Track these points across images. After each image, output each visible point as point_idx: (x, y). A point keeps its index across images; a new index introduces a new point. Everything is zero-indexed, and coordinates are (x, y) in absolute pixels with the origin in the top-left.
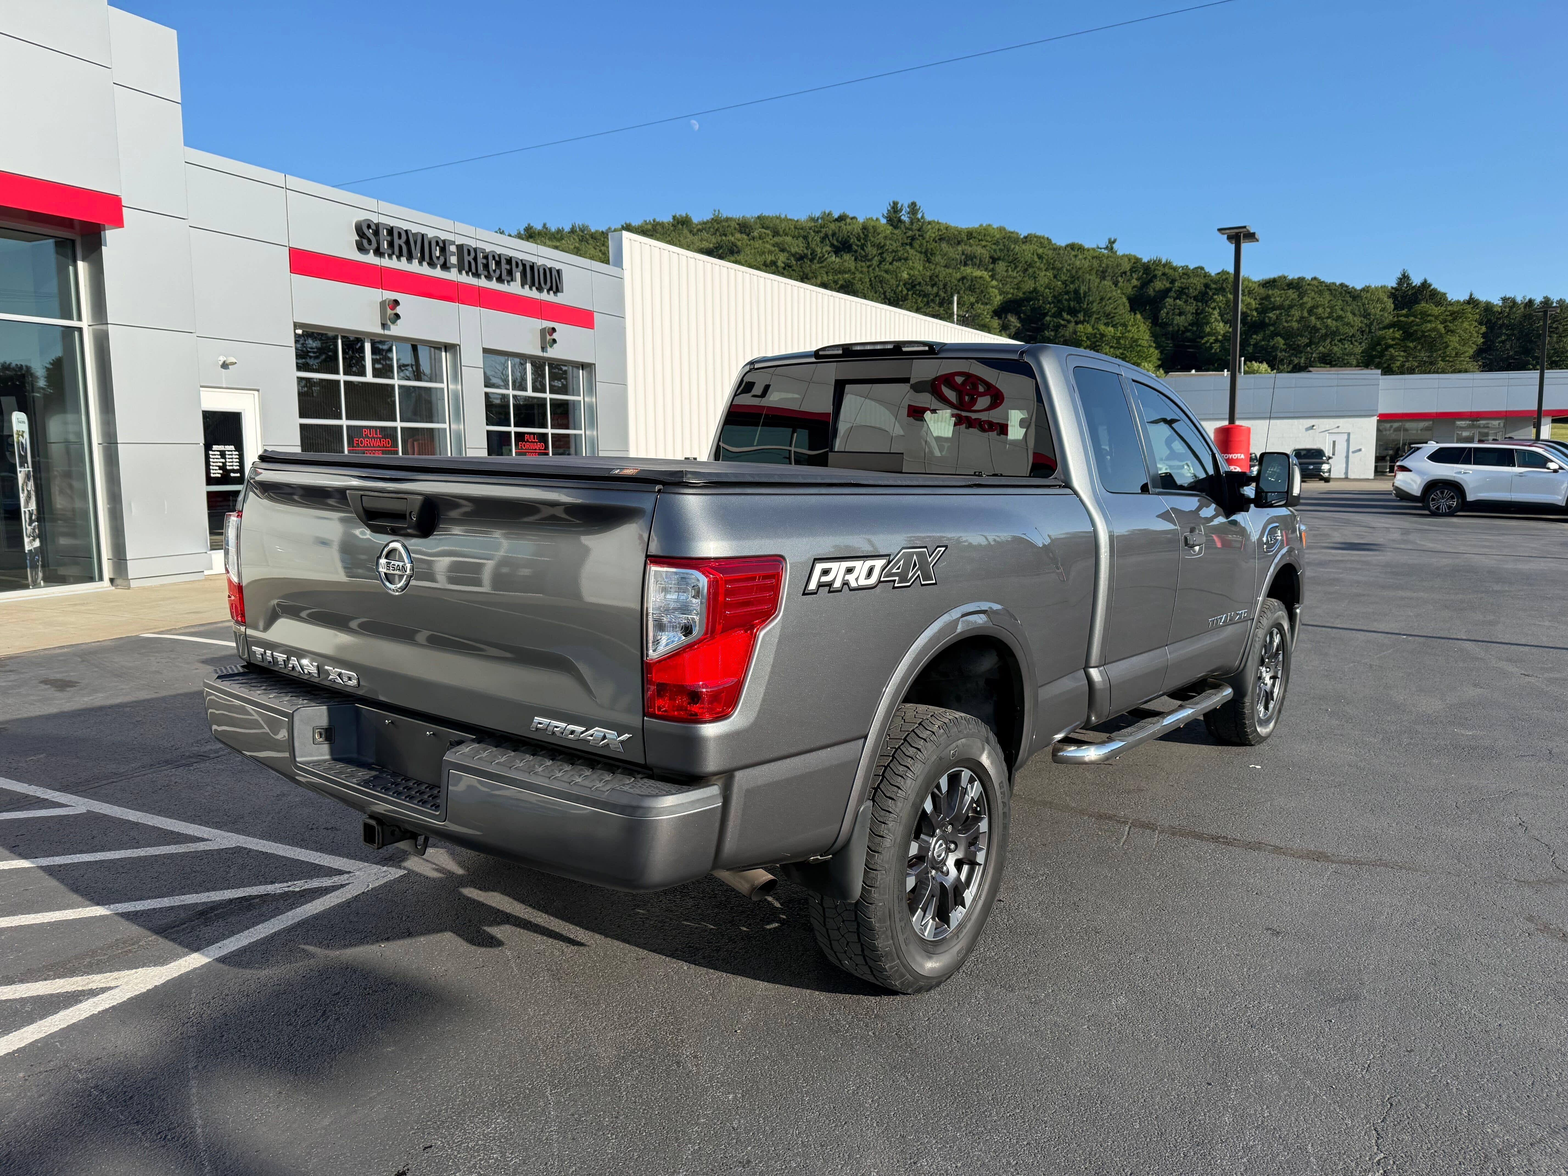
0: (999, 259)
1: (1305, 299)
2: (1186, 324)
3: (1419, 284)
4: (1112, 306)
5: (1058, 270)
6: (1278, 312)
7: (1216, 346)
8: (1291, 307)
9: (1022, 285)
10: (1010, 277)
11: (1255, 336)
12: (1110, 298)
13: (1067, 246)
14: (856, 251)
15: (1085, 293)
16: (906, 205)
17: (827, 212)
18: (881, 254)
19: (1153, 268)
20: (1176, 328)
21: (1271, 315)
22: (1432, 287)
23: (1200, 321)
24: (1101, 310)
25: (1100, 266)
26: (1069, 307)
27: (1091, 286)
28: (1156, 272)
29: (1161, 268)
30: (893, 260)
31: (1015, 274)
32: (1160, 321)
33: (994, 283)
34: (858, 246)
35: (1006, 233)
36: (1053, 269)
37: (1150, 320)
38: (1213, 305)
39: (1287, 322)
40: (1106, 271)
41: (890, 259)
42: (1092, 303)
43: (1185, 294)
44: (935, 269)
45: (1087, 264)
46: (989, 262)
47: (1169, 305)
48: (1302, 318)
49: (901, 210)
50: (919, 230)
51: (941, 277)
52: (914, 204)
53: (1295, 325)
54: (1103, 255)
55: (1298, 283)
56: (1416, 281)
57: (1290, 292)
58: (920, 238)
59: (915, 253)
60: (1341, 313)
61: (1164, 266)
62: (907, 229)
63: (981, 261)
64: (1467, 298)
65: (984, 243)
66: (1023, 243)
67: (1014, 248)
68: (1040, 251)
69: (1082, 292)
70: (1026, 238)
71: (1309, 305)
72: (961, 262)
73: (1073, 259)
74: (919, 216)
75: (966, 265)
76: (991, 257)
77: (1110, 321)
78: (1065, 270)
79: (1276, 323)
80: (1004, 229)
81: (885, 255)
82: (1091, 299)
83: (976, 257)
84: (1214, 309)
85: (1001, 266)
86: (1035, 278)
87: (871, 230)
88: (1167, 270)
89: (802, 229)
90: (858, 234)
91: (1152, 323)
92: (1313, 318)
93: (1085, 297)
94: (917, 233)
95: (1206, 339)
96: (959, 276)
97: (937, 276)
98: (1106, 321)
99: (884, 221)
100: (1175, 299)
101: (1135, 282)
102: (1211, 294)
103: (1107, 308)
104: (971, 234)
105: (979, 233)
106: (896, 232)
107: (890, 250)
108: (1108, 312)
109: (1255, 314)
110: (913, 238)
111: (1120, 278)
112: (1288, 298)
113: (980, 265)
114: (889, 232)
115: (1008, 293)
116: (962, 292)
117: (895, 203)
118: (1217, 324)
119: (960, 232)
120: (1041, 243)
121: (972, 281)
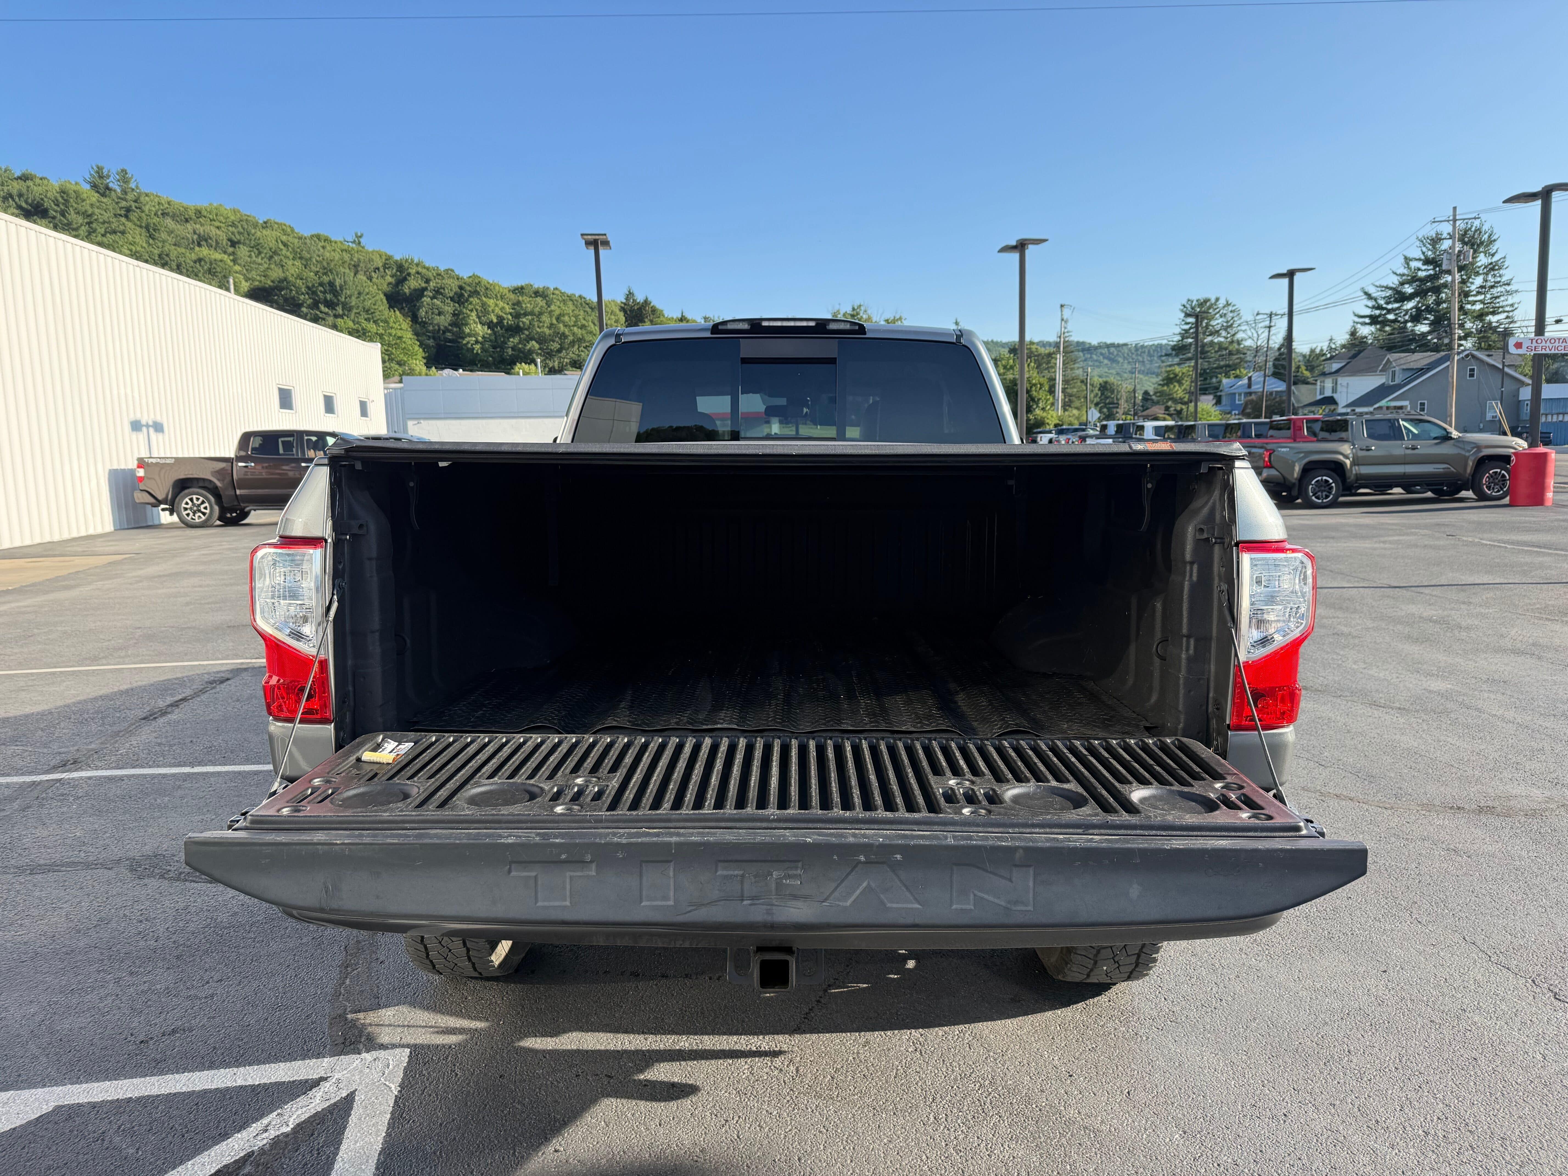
0: (239, 242)
1: (553, 307)
2: (447, 325)
3: (642, 301)
4: (370, 301)
5: (306, 260)
6: (530, 317)
7: (477, 347)
8: (541, 314)
9: (270, 273)
10: (254, 262)
11: (511, 340)
12: (368, 294)
13: (312, 236)
14: (54, 218)
15: (341, 286)
16: (114, 171)
18: (89, 223)
19: (406, 265)
20: (437, 327)
21: (524, 320)
22: (652, 304)
23: (458, 321)
24: (361, 305)
25: (351, 259)
26: (325, 298)
27: (347, 279)
28: (410, 270)
29: (415, 267)
30: (106, 232)
31: (259, 260)
32: (420, 320)
33: (237, 268)
34: (56, 211)
35: (241, 215)
36: (301, 258)
37: (410, 319)
38: (470, 307)
39: (539, 327)
40: (359, 265)
41: (103, 231)
42: (350, 296)
43: (442, 294)
44: (163, 247)
45: (337, 257)
46: (227, 245)
47: (427, 304)
48: (552, 324)
49: (108, 176)
50: (135, 201)
51: (173, 256)
52: (124, 171)
53: (547, 331)
54: (353, 248)
55: (543, 292)
56: (640, 298)
57: (539, 299)
58: (138, 211)
59: (133, 227)
60: (584, 322)
61: (417, 265)
62: (119, 198)
63: (217, 243)
64: (680, 316)
65: (217, 224)
66: (263, 228)
67: (255, 233)
68: (284, 238)
69: (337, 284)
70: (265, 223)
71: (557, 312)
72: (193, 242)
73: (322, 250)
74: (132, 185)
75: (199, 245)
76: (230, 240)
77: (370, 316)
78: (314, 260)
79: (529, 328)
80: (239, 212)
81: (94, 225)
82: (348, 293)
83: (210, 238)
84: (471, 311)
85: (243, 251)
86: (282, 266)
87: (73, 195)
88: (420, 269)
90: (56, 198)
91: (412, 321)
92: (561, 325)
93: (342, 290)
94: (133, 205)
95: (466, 340)
96: (194, 256)
97: (167, 255)
98: (366, 316)
99: (86, 187)
100: (432, 298)
101: (389, 279)
102: (466, 295)
103: (366, 303)
104: (200, 213)
105: (210, 213)
106: (104, 200)
107: (101, 220)
108: (367, 308)
109: (510, 317)
110: (128, 210)
111: (373, 274)
112: (537, 305)
113: (217, 246)
114: (94, 199)
115: (253, 280)
116: (200, 275)
117: (99, 169)
118: (475, 325)
119: (186, 209)
120: (283, 230)
121: (211, 264)
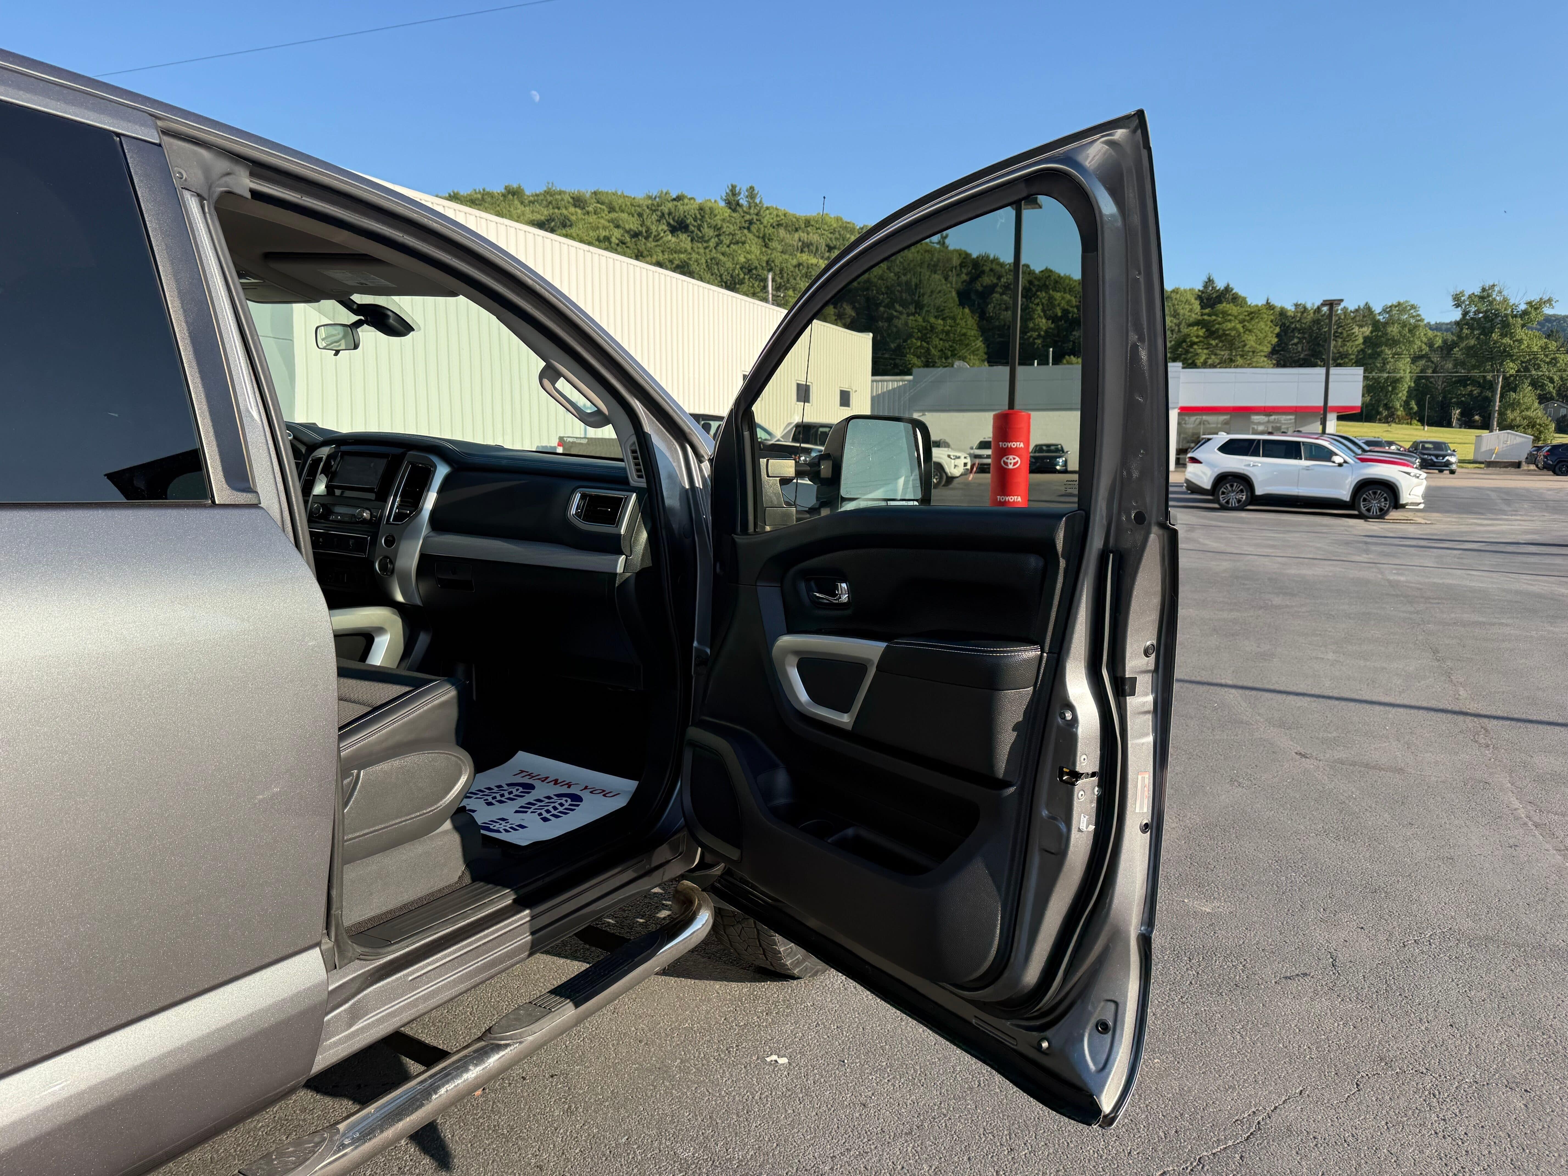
0: (835, 248)
3: (1223, 288)
4: (942, 299)
7: (1039, 341)
12: (940, 292)
14: (692, 232)
15: (916, 285)
16: (744, 189)
17: (664, 192)
18: (718, 236)
19: (981, 263)
20: (1003, 323)
22: (1234, 291)
24: (932, 303)
25: (932, 260)
26: (901, 297)
27: (922, 278)
28: (985, 268)
29: (990, 265)
30: (731, 243)
32: (987, 315)
34: (694, 226)
35: (843, 223)
37: (977, 315)
38: (1037, 301)
40: (937, 265)
41: (728, 242)
42: (923, 295)
43: (1011, 289)
44: (771, 254)
45: (919, 257)
46: (825, 250)
47: (997, 300)
49: (739, 193)
50: (757, 214)
51: (777, 262)
52: (752, 188)
54: (935, 248)
56: (1221, 285)
58: (758, 223)
59: (753, 237)
61: (992, 261)
62: (745, 212)
63: (817, 249)
64: (1264, 303)
65: (821, 232)
67: (849, 238)
69: (913, 284)
72: (798, 248)
74: (757, 201)
75: (802, 251)
76: (827, 246)
77: (939, 313)
78: (898, 262)
80: (841, 219)
81: (722, 238)
82: (922, 291)
83: (812, 244)
84: (1038, 304)
87: (708, 211)
88: (994, 266)
89: (639, 206)
90: (695, 214)
91: (980, 317)
93: (916, 289)
94: (755, 217)
95: (1029, 334)
96: (795, 262)
97: (773, 261)
98: (936, 314)
99: (722, 204)
100: (1002, 294)
101: (964, 277)
102: (1034, 289)
103: (936, 301)
104: (809, 222)
105: (817, 222)
106: (734, 215)
107: (727, 233)
108: (938, 305)
109: (1075, 311)
110: (751, 222)
111: (950, 273)
113: (816, 252)
114: (727, 215)
117: (734, 187)
118: (1040, 320)
119: (798, 219)
121: (808, 268)
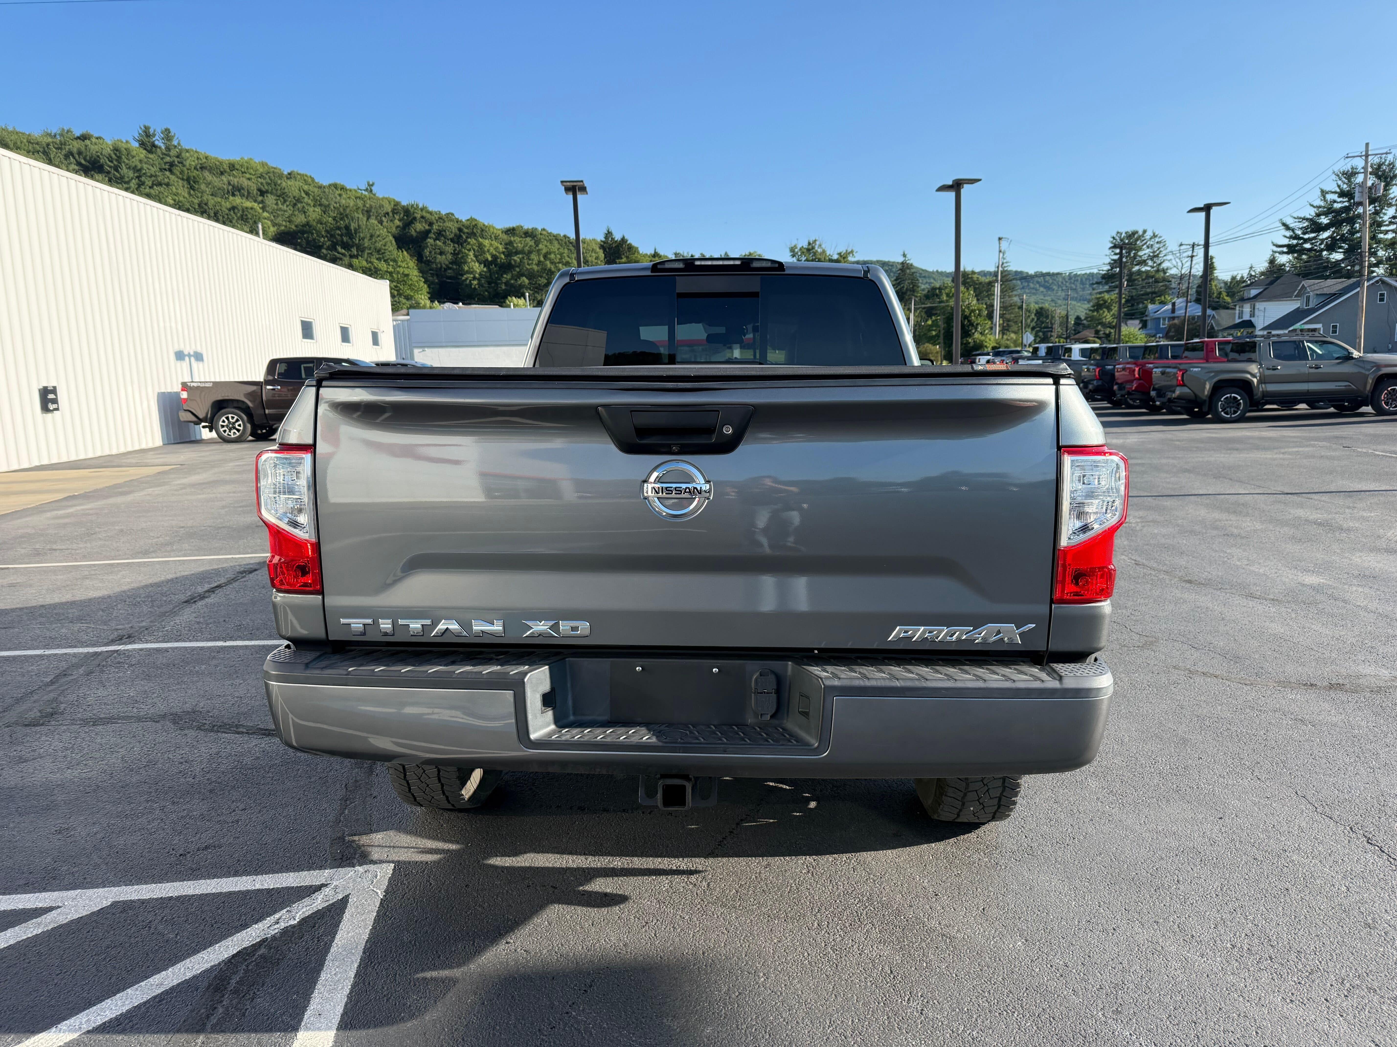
0: (267, 192)
1: (540, 246)
2: (447, 263)
3: (619, 239)
4: (381, 243)
5: (325, 207)
6: (521, 256)
7: (475, 282)
8: (530, 252)
9: (294, 219)
10: (280, 210)
11: (505, 276)
12: (379, 236)
13: (330, 185)
14: (109, 172)
15: (356, 230)
16: (159, 131)
17: (66, 129)
18: (138, 177)
19: (412, 210)
20: (439, 266)
21: (515, 258)
22: (628, 242)
23: (458, 260)
24: (372, 246)
25: (364, 206)
26: (342, 241)
27: (360, 223)
28: (416, 215)
29: (420, 212)
30: (153, 184)
31: (285, 207)
32: (425, 259)
33: (266, 214)
34: (110, 167)
35: (269, 168)
36: (320, 205)
37: (416, 258)
39: (528, 264)
40: (370, 211)
41: (150, 184)
42: (363, 239)
43: (443, 235)
44: (202, 197)
45: (352, 203)
46: (257, 194)
47: (431, 245)
48: (539, 262)
49: (154, 135)
50: (178, 157)
51: (210, 206)
52: (167, 131)
53: (535, 268)
54: (365, 196)
55: (532, 233)
56: (618, 237)
57: (528, 239)
58: (180, 165)
59: (176, 179)
60: (568, 259)
61: (422, 210)
62: (163, 154)
63: (249, 193)
64: (653, 252)
65: (248, 176)
66: (287, 178)
67: (281, 183)
68: (306, 187)
69: (352, 228)
70: (289, 174)
71: (544, 251)
72: (228, 192)
73: (338, 198)
74: (175, 143)
75: (233, 195)
76: (259, 190)
77: (381, 256)
78: (332, 207)
79: (520, 265)
80: (267, 165)
81: (143, 179)
82: (361, 235)
83: (243, 189)
84: (469, 250)
85: (270, 200)
86: (305, 212)
87: (125, 152)
88: (424, 214)
89: (37, 144)
90: (110, 155)
91: (417, 260)
92: (548, 262)
93: (356, 234)
94: (176, 160)
95: (465, 276)
96: (228, 205)
97: (206, 204)
98: (377, 256)
99: (136, 145)
100: (435, 240)
101: (397, 223)
102: (464, 237)
103: (377, 244)
104: (234, 166)
105: (242, 166)
106: (151, 156)
107: (149, 174)
108: (378, 248)
109: (503, 256)
110: (172, 165)
111: (384, 218)
112: (527, 244)
113: (249, 196)
114: (142, 156)
115: (280, 225)
116: (234, 221)
117: (146, 129)
118: (473, 263)
119: (221, 163)
120: (305, 180)
121: (243, 211)
